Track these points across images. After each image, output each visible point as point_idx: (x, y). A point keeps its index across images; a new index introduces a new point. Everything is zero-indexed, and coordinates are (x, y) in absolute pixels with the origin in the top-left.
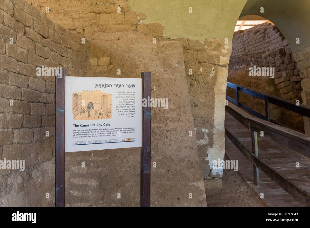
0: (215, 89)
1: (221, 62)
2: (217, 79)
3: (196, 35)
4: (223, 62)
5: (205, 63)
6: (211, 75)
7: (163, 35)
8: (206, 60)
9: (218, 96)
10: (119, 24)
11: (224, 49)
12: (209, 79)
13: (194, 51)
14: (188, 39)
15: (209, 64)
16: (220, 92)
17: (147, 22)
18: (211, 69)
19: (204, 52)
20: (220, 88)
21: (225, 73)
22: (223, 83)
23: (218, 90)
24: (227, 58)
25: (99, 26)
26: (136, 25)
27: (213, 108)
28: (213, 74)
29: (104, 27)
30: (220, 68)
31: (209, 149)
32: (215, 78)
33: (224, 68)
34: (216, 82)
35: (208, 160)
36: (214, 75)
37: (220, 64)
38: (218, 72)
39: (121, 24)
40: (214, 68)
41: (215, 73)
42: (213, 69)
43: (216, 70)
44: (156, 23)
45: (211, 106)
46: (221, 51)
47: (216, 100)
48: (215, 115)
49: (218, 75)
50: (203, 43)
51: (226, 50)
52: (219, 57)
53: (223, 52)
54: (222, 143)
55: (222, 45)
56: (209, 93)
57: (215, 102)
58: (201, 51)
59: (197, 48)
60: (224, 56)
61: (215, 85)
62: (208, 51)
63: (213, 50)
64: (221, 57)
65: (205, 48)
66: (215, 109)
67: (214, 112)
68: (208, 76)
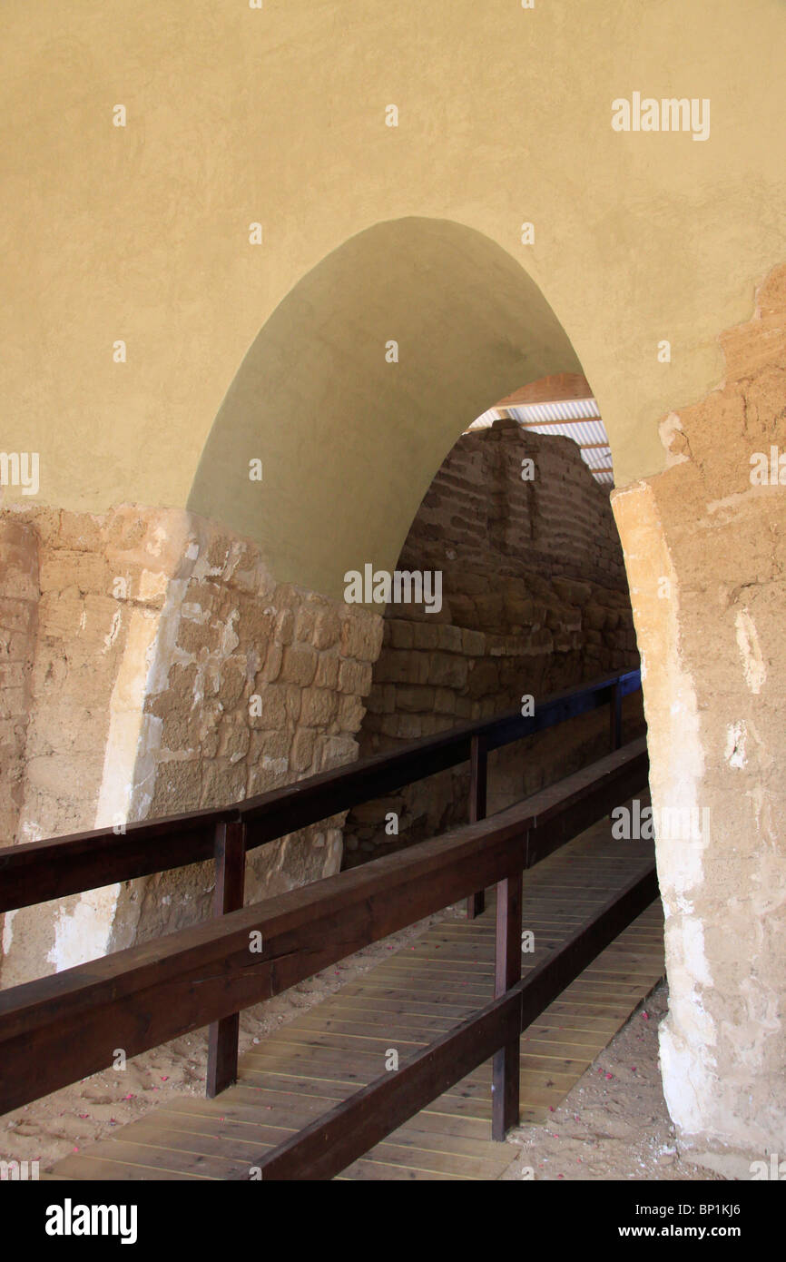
0: (115, 690)
1: (142, 590)
2: (124, 654)
3: (82, 496)
4: (147, 591)
5: (96, 597)
6: (107, 640)
8: (99, 584)
9: (117, 720)
11: (154, 541)
12: (102, 654)
13: (71, 553)
14: (62, 510)
16: (126, 706)
18: (112, 618)
19: (98, 555)
20: (128, 688)
21: (149, 633)
22: (138, 669)
23: (122, 697)
24: (162, 573)
27: (99, 763)
28: (115, 636)
30: (136, 612)
31: (60, 919)
32: (119, 650)
33: (148, 613)
34: (120, 667)
36: (117, 640)
37: (139, 599)
38: (128, 628)
40: (119, 611)
41: (119, 632)
42: (116, 615)
43: (126, 619)
45: (94, 758)
46: (145, 551)
47: (111, 736)
48: (104, 791)
49: (127, 640)
50: (101, 524)
51: (158, 545)
52: (140, 574)
53: (151, 552)
54: (104, 902)
55: (150, 526)
56: (95, 708)
57: (106, 739)
58: (91, 552)
59: (81, 541)
60: (153, 569)
61: (114, 677)
62: (109, 551)
63: (124, 547)
64: (145, 571)
65: (105, 538)
66: (105, 768)
67: (99, 780)
68: (98, 642)
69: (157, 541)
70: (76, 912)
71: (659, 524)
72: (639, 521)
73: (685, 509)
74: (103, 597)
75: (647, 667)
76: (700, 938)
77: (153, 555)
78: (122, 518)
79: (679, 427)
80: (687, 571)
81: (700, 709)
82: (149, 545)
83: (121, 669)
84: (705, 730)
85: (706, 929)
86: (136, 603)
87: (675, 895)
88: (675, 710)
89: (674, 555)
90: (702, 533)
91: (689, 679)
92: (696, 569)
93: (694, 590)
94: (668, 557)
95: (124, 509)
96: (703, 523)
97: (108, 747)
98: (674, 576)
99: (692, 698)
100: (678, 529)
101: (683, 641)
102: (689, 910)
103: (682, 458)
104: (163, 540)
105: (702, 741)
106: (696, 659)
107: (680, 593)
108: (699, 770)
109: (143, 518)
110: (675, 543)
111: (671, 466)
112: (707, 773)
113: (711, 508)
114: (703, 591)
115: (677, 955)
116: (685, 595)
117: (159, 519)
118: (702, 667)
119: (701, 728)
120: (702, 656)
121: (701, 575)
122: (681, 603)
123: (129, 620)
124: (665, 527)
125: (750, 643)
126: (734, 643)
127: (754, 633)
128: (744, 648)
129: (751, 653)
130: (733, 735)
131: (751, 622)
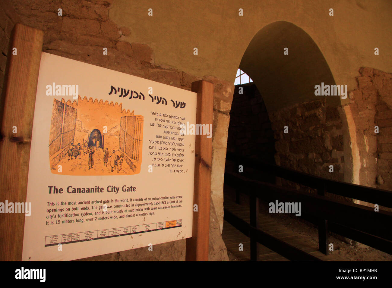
0: (214, 141)
1: (221, 107)
2: (216, 129)
3: (193, 69)
4: (223, 108)
7: (151, 62)
9: (217, 151)
10: (91, 36)
11: (226, 92)
14: (183, 72)
16: (220, 147)
17: (131, 40)
20: (220, 140)
21: (226, 122)
22: (223, 134)
23: (218, 143)
24: (229, 103)
25: (60, 32)
26: (115, 41)
29: (67, 35)
30: (220, 115)
33: (225, 116)
34: (215, 133)
37: (221, 110)
38: (217, 120)
39: (93, 35)
44: (143, 45)
46: (223, 94)
49: (217, 124)
51: (228, 93)
52: (220, 102)
55: (224, 86)
60: (225, 101)
64: (222, 101)
69: (227, 92)
71: (352, 115)
73: (355, 113)
75: (352, 145)
77: (226, 96)
79: (353, 95)
81: (360, 155)
82: (224, 93)
86: (219, 111)
90: (358, 118)
91: (358, 148)
92: (358, 126)
93: (358, 131)
94: (354, 122)
96: (358, 116)
100: (355, 116)
101: (357, 140)
104: (230, 92)
107: (356, 130)
109: (221, 83)
110: (354, 119)
111: (351, 103)
113: (360, 113)
117: (228, 85)
123: (217, 117)
125: (367, 142)
126: (364, 142)
127: (367, 140)
128: (366, 143)
129: (367, 144)
130: (364, 160)
131: (366, 138)
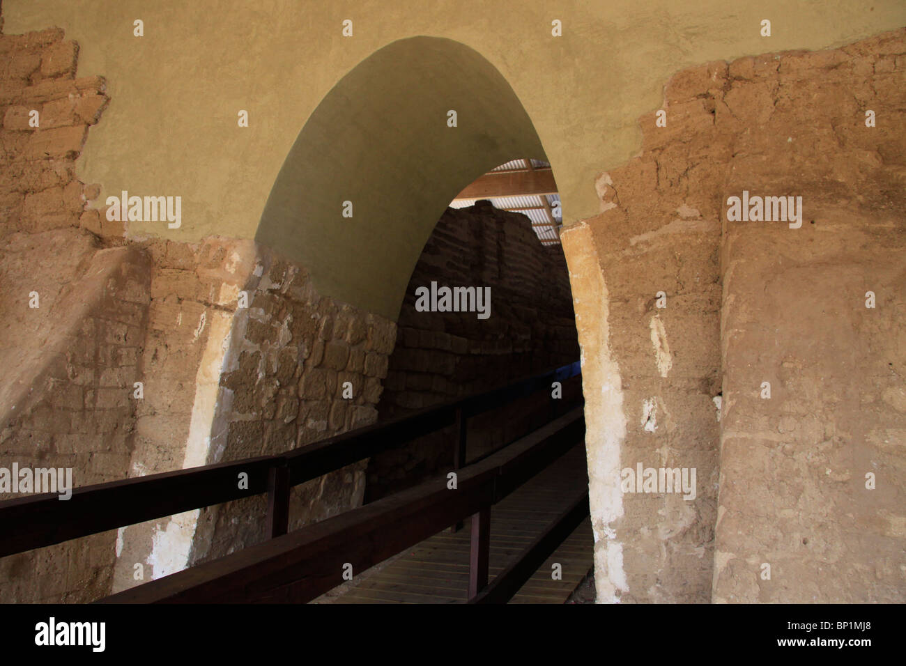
0: (200, 369)
1: (221, 297)
2: (207, 343)
3: (183, 231)
4: (225, 298)
5: (189, 302)
6: (196, 333)
7: (124, 235)
8: (192, 293)
9: (201, 391)
10: (51, 214)
11: (231, 263)
12: (192, 343)
13: (174, 271)
14: (168, 240)
15: (198, 304)
16: (208, 381)
18: (199, 318)
19: (192, 272)
20: (209, 367)
21: (225, 328)
22: (217, 354)
24: (236, 285)
25: (20, 219)
26: (78, 213)
27: (187, 421)
28: (201, 331)
29: (27, 221)
30: (216, 314)
31: (157, 533)
32: (203, 340)
33: (225, 314)
34: (205, 352)
35: (152, 563)
36: (202, 333)
37: (219, 304)
38: (211, 325)
39: (54, 213)
40: (205, 313)
41: (204, 328)
42: (202, 315)
43: (209, 318)
45: (183, 417)
46: (225, 269)
47: (196, 402)
48: (190, 441)
49: (210, 333)
50: (195, 250)
51: (234, 265)
52: (220, 286)
53: (229, 270)
54: (188, 523)
55: (228, 252)
56: (185, 382)
57: (193, 405)
58: (187, 270)
59: (181, 262)
60: (230, 283)
61: (200, 360)
62: (200, 268)
63: (210, 266)
64: (224, 284)
65: (197, 261)
66: (191, 425)
67: (187, 433)
68: (190, 335)
69: (233, 263)
70: (167, 529)
71: (595, 253)
72: (581, 250)
73: (614, 242)
74: (194, 303)
75: (585, 357)
76: (620, 557)
77: (230, 272)
78: (209, 246)
79: (610, 183)
80: (615, 287)
81: (623, 388)
82: (227, 266)
83: (205, 355)
84: (627, 403)
85: (625, 550)
86: (217, 307)
87: (602, 525)
88: (605, 389)
89: (605, 275)
90: (626, 259)
91: (616, 366)
92: (622, 286)
93: (621, 302)
94: (601, 277)
95: (211, 240)
96: (628, 252)
97: (194, 410)
98: (605, 291)
99: (618, 379)
100: (608, 256)
101: (612, 338)
102: (613, 536)
103: (612, 205)
104: (237, 262)
105: (625, 411)
106: (621, 351)
107: (610, 302)
108: (622, 433)
109: (224, 246)
110: (606, 266)
111: (604, 210)
112: (628, 435)
113: (633, 241)
114: (627, 301)
115: (603, 569)
116: (614, 304)
117: (235, 247)
118: (626, 357)
119: (624, 402)
120: (626, 349)
121: (625, 290)
122: (610, 311)
123: (211, 319)
124: (600, 255)
125: (661, 340)
126: (649, 340)
127: (663, 333)
128: (657, 343)
129: (662, 347)
130: (647, 408)
131: (661, 324)
